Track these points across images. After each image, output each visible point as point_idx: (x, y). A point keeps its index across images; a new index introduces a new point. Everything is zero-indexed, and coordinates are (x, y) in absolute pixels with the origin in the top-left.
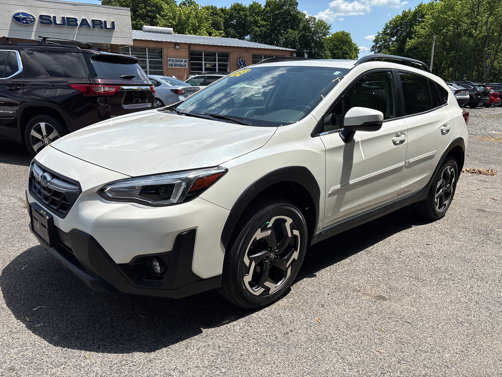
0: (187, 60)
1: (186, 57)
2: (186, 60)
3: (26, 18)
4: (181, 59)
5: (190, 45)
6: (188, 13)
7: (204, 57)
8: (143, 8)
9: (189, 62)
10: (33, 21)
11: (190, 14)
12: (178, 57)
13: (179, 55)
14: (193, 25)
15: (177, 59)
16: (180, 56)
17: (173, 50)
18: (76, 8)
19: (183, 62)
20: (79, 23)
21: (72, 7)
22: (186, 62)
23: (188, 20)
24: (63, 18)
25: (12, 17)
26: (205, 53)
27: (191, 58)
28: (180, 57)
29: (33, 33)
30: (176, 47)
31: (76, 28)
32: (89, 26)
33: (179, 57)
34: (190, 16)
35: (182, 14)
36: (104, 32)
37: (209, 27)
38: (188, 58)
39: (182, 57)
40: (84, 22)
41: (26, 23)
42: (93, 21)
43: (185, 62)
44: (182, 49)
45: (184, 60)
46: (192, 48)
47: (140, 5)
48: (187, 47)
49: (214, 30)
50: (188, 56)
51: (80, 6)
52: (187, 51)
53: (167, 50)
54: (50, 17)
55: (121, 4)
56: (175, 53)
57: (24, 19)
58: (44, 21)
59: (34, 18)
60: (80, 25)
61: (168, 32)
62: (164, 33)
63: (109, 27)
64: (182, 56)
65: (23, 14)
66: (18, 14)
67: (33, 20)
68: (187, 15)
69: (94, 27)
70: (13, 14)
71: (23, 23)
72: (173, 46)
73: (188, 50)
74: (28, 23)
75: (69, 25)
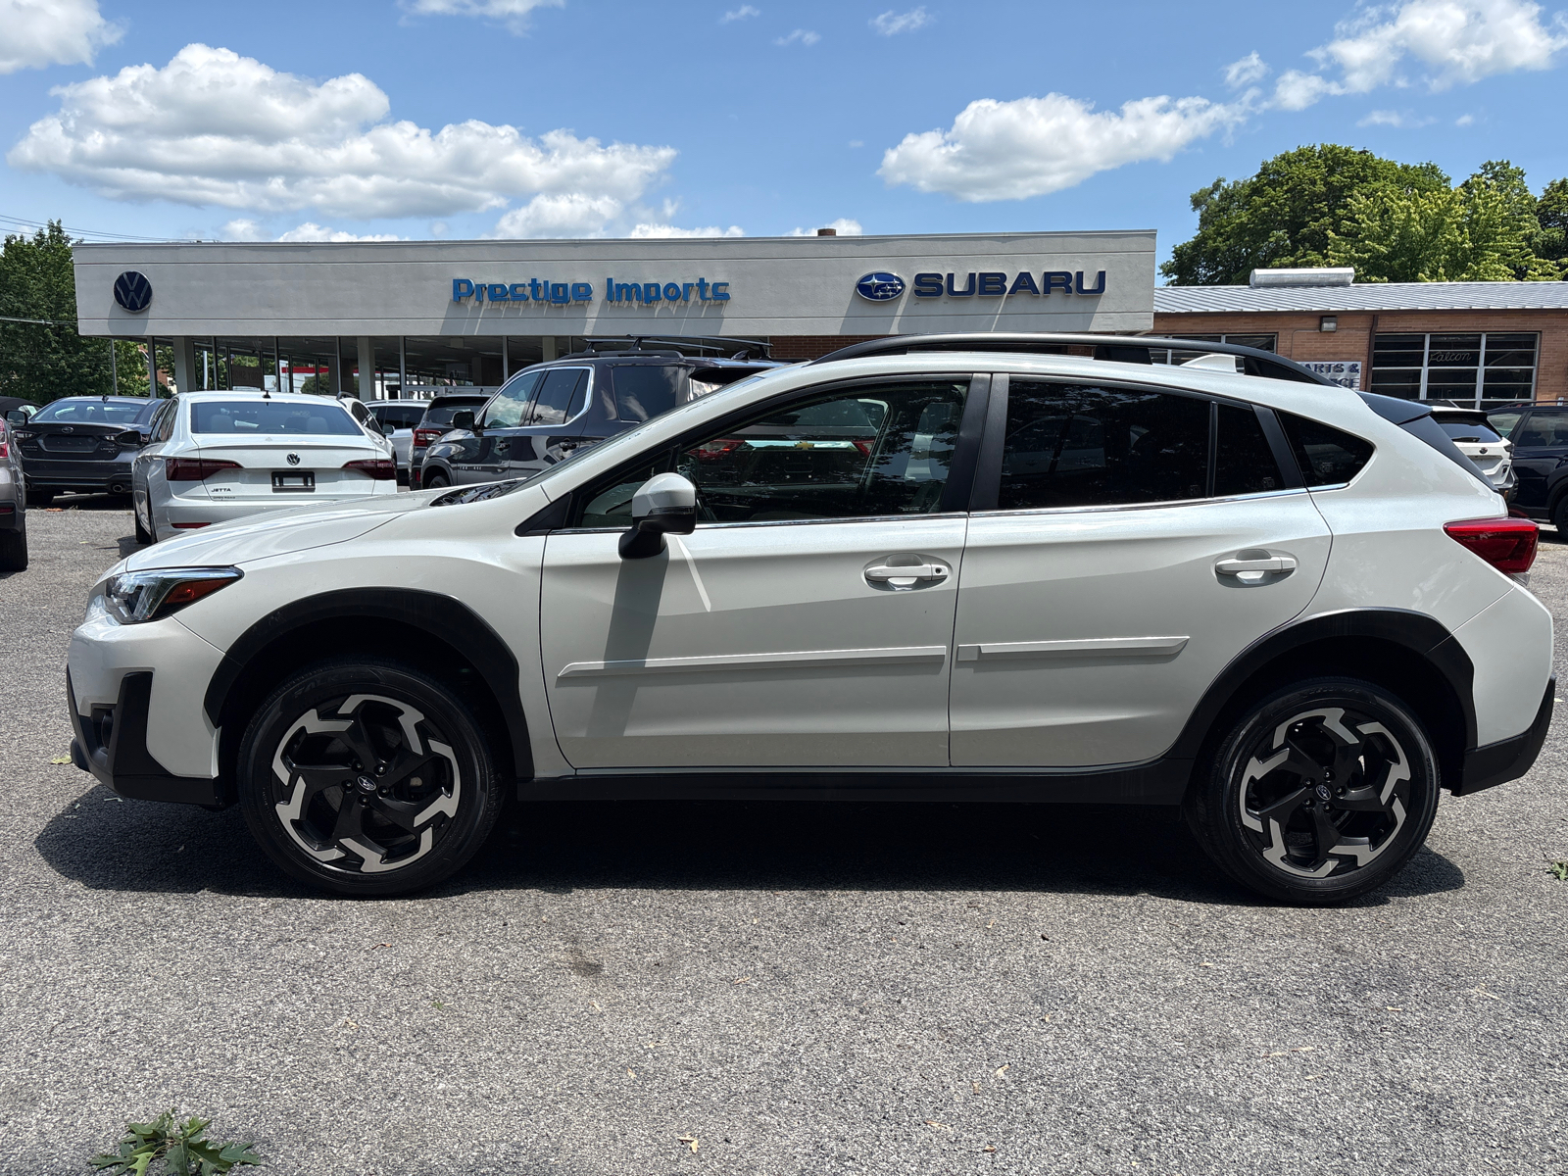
0: (1359, 364)
1: (1357, 357)
2: (1355, 366)
3: (884, 285)
4: (1336, 363)
5: (1375, 316)
6: (1436, 214)
7: (1430, 353)
8: (1323, 215)
9: (1368, 369)
10: (900, 291)
11: (1445, 215)
12: (1326, 357)
13: (1332, 350)
14: (1455, 247)
15: (1324, 363)
16: (1335, 354)
17: (1314, 336)
18: (1007, 247)
19: (1346, 372)
20: (1009, 285)
21: (997, 245)
22: (1357, 371)
23: (1435, 233)
24: (972, 276)
25: (854, 285)
26: (1434, 339)
27: (1376, 356)
28: (1335, 356)
29: (896, 320)
30: (1325, 325)
31: (1001, 297)
32: (1035, 291)
33: (1331, 356)
34: (1444, 220)
35: (1414, 220)
36: (1074, 303)
37: (1518, 250)
38: (1365, 358)
39: (1344, 356)
40: (1025, 281)
41: (882, 297)
42: (1047, 275)
43: (1351, 371)
44: (1345, 332)
45: (1347, 364)
46: (1384, 326)
47: (1317, 206)
48: (1364, 323)
49: (1536, 257)
50: (1366, 352)
51: (1019, 241)
52: (1365, 334)
53: (1289, 337)
54: (939, 276)
55: (1256, 211)
56: (1318, 345)
57: (879, 287)
58: (925, 289)
59: (902, 284)
60: (1012, 291)
61: (1335, 279)
62: (1320, 285)
63: (1090, 288)
64: (1342, 353)
65: (879, 276)
66: (869, 277)
67: (899, 288)
68: (1434, 220)
69: (1047, 291)
70: (858, 278)
71: (877, 297)
72: (1315, 323)
73: (1368, 332)
74: (888, 297)
75: (983, 291)
